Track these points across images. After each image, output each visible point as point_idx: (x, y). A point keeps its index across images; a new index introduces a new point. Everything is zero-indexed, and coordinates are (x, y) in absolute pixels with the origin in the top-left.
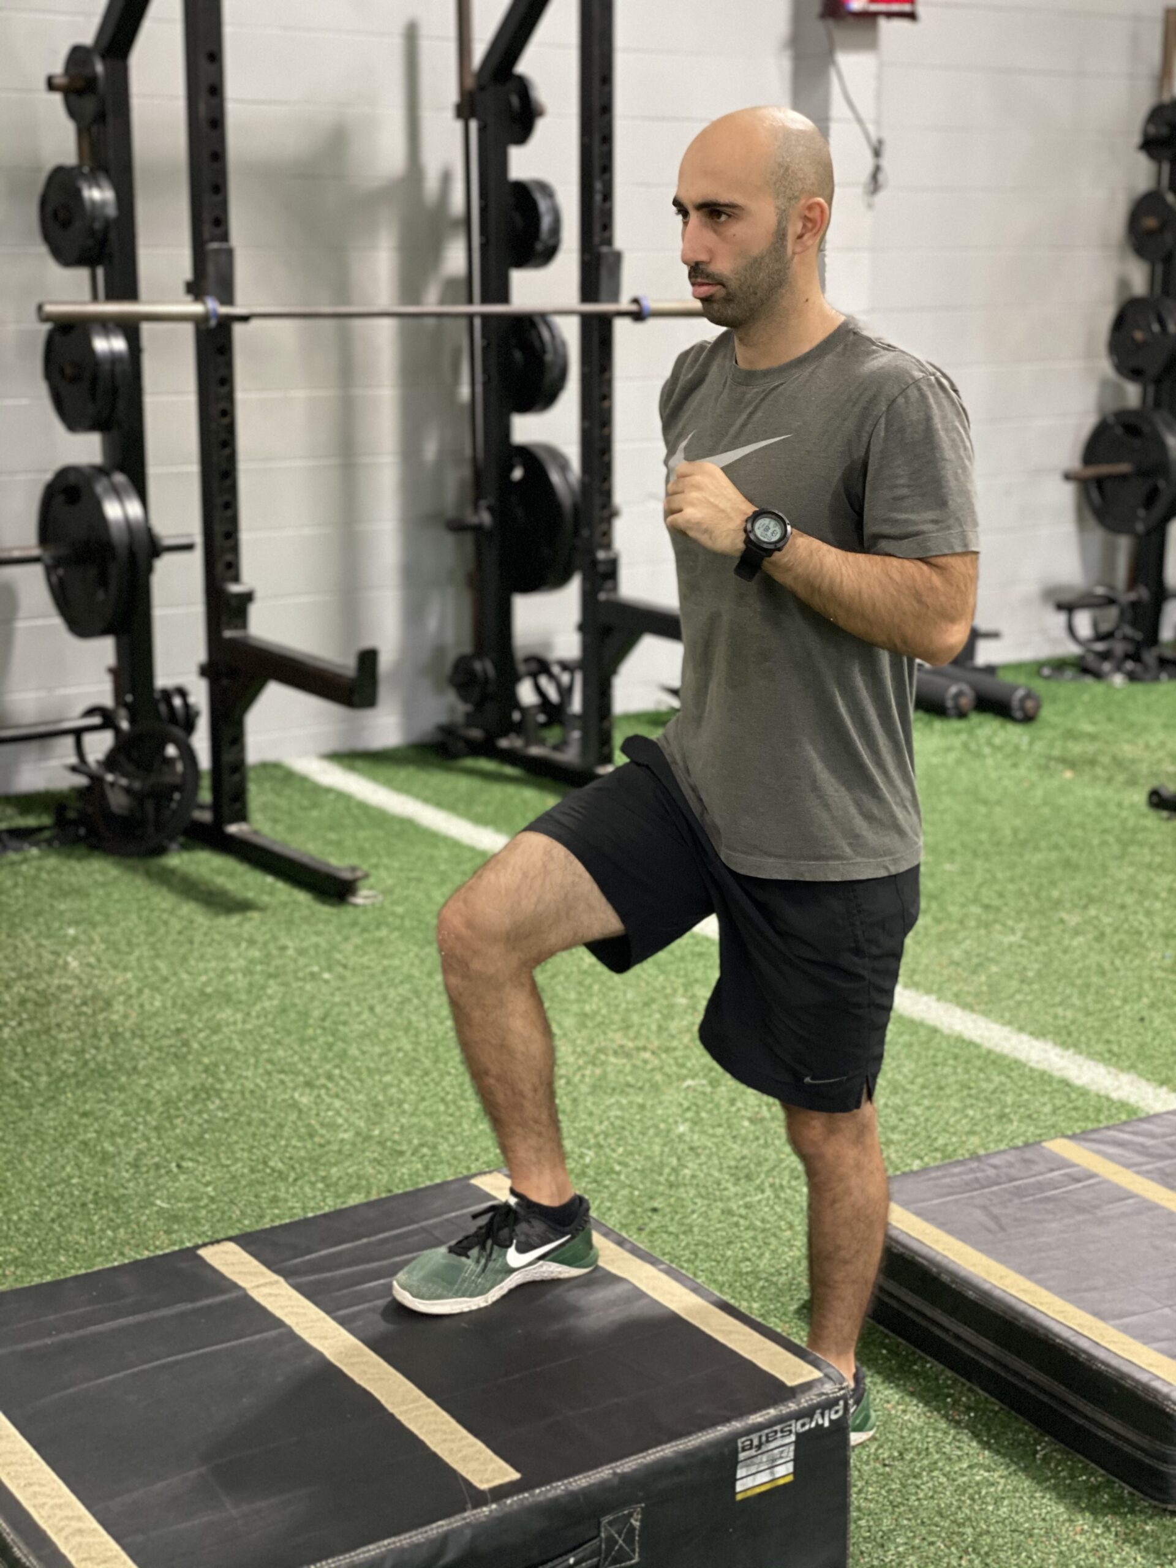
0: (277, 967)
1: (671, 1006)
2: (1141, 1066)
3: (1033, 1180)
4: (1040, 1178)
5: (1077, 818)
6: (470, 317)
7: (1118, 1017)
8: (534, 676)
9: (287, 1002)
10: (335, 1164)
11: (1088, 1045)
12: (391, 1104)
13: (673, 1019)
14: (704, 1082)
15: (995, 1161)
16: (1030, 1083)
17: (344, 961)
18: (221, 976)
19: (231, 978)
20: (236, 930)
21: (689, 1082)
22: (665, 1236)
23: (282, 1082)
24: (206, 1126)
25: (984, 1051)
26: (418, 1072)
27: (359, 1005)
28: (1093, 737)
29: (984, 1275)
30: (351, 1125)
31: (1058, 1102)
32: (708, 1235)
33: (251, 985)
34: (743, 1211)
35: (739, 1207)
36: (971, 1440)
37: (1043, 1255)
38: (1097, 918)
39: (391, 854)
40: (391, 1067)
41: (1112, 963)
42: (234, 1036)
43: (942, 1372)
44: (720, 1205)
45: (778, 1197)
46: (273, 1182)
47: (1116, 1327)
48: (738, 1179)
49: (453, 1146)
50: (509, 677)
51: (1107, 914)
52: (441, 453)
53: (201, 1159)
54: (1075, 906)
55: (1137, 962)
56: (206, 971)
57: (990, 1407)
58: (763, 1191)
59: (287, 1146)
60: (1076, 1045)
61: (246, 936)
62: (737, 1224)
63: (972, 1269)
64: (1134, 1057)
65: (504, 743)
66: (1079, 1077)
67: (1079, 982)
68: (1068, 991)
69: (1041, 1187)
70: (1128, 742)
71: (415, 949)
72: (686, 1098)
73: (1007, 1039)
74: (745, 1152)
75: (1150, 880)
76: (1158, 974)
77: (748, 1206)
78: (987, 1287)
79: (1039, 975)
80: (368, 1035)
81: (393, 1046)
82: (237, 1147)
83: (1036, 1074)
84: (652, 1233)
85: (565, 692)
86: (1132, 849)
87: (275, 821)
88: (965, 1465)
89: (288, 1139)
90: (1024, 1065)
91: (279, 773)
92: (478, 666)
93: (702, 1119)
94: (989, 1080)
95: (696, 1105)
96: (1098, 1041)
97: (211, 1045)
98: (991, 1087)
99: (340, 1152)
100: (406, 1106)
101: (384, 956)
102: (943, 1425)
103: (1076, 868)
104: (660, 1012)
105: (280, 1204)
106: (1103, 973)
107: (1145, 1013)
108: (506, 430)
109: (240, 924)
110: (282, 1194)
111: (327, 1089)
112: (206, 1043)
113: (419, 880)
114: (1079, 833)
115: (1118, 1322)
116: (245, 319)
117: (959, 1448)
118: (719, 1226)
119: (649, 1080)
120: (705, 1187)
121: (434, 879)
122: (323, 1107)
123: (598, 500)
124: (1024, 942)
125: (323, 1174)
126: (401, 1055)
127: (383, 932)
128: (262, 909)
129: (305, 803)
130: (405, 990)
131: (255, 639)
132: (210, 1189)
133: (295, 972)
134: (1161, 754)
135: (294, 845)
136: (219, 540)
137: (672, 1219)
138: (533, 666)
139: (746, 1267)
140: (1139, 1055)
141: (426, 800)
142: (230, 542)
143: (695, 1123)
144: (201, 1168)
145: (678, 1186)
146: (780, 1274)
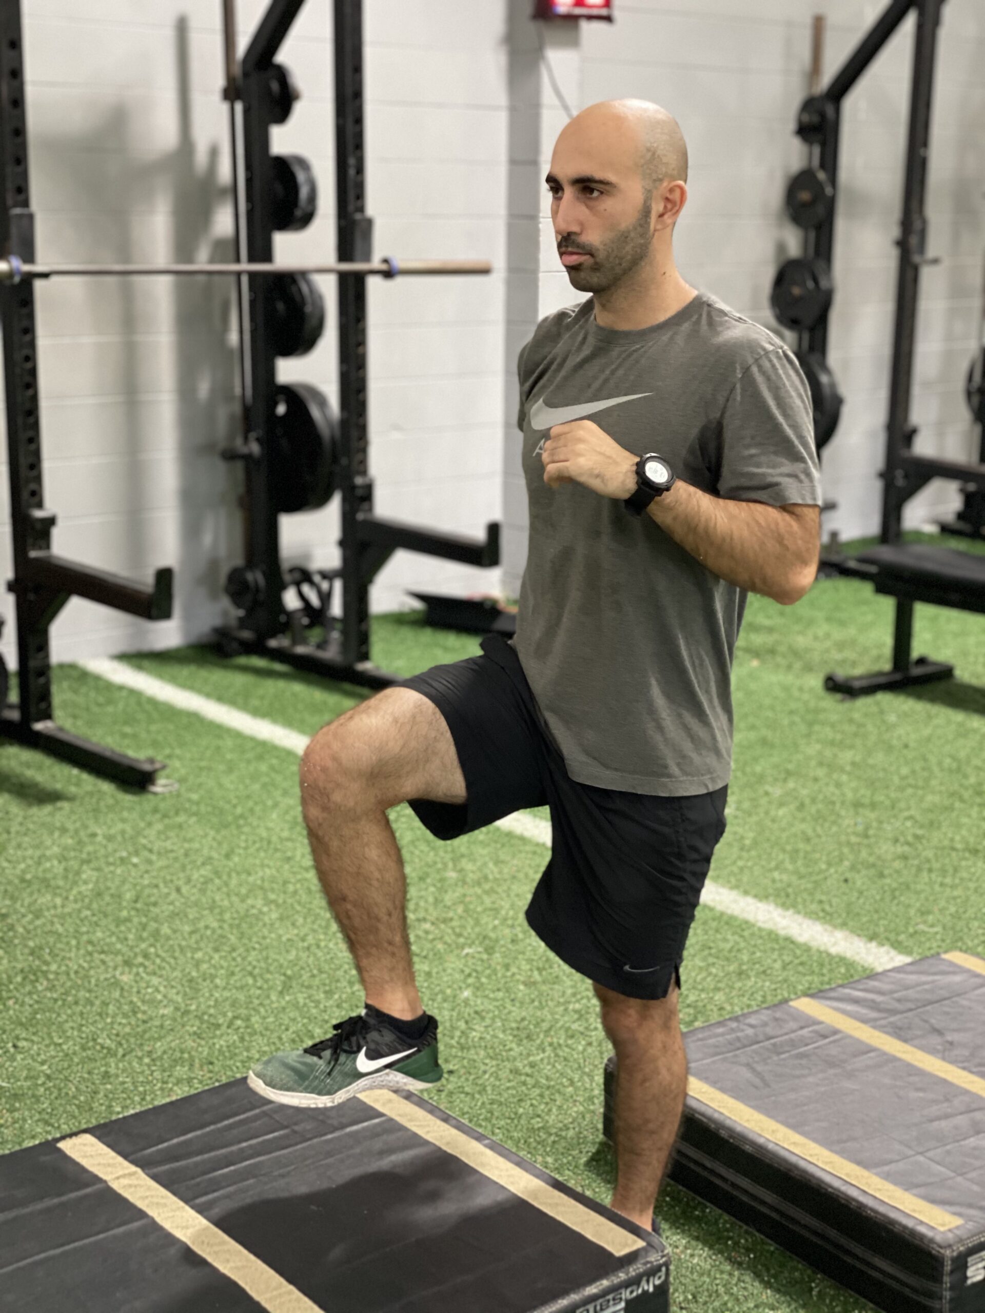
0: (89, 854)
1: (442, 880)
2: (851, 923)
3: (786, 1037)
4: (793, 1036)
5: (767, 701)
6: (239, 274)
7: (826, 878)
8: (298, 584)
9: (102, 887)
10: (160, 1038)
11: (805, 906)
12: (204, 980)
13: (446, 892)
14: (480, 949)
15: (752, 1020)
16: (760, 941)
17: (149, 846)
18: (39, 863)
19: (48, 865)
20: (49, 819)
21: (467, 950)
22: (462, 1096)
23: (103, 962)
24: (36, 1006)
25: (718, 914)
26: (226, 948)
27: (166, 887)
28: (770, 630)
29: (757, 1129)
30: (171, 1001)
31: (787, 959)
32: (500, 1094)
33: (66, 870)
34: (528, 1070)
35: (524, 1066)
36: (754, 1280)
37: (805, 1108)
38: (795, 790)
39: (182, 744)
40: (202, 945)
41: (814, 830)
42: (56, 920)
43: (720, 1216)
44: (508, 1065)
45: (557, 1055)
46: (104, 1058)
47: (877, 1174)
48: (521, 1040)
49: (264, 1018)
50: (277, 585)
51: (804, 786)
52: (213, 391)
53: (35, 1038)
54: (776, 780)
55: (834, 829)
56: (24, 859)
57: (766, 1247)
58: (544, 1051)
59: (112, 1023)
60: (794, 906)
61: (58, 824)
62: (524, 1083)
63: (746, 1124)
64: (844, 915)
65: (273, 643)
66: (800, 935)
67: (789, 848)
68: (781, 857)
69: (793, 1044)
70: (800, 633)
71: (212, 833)
72: (466, 965)
73: (735, 901)
74: (524, 1014)
75: (835, 756)
76: (854, 839)
77: (532, 1065)
78: (761, 1141)
79: (755, 843)
80: (178, 914)
81: (201, 925)
82: (67, 1026)
83: (764, 933)
84: (451, 1094)
85: (325, 598)
86: (817, 728)
87: (75, 717)
88: (752, 1305)
89: (114, 1016)
90: (753, 925)
91: (74, 673)
92: (250, 577)
93: (482, 984)
94: (725, 940)
95: (476, 971)
96: (812, 902)
97: (35, 929)
98: (728, 946)
99: (162, 1026)
100: (218, 981)
101: (185, 840)
102: (727, 1267)
103: (772, 746)
104: (434, 885)
105: (112, 1080)
106: (808, 840)
107: (848, 875)
108: (271, 372)
109: (51, 814)
110: (112, 1071)
111: (145, 967)
112: (31, 927)
113: (209, 769)
114: (770, 714)
115: (879, 1170)
116: (45, 275)
117: (745, 1289)
118: (508, 1084)
119: (432, 950)
120: (492, 1047)
121: (222, 767)
122: (143, 985)
123: (354, 433)
124: (739, 813)
125: (146, 1048)
126: (209, 932)
127: (181, 819)
128: (71, 799)
129: (101, 699)
130: (205, 871)
131: (59, 558)
132: (45, 1067)
133: (106, 856)
134: (828, 644)
135: (94, 739)
136: (24, 471)
137: (467, 1080)
138: (297, 575)
139: (537, 1123)
140: (848, 913)
141: (208, 695)
142: (34, 473)
143: (478, 989)
144: (35, 1047)
145: (468, 1049)
146: (568, 1129)
